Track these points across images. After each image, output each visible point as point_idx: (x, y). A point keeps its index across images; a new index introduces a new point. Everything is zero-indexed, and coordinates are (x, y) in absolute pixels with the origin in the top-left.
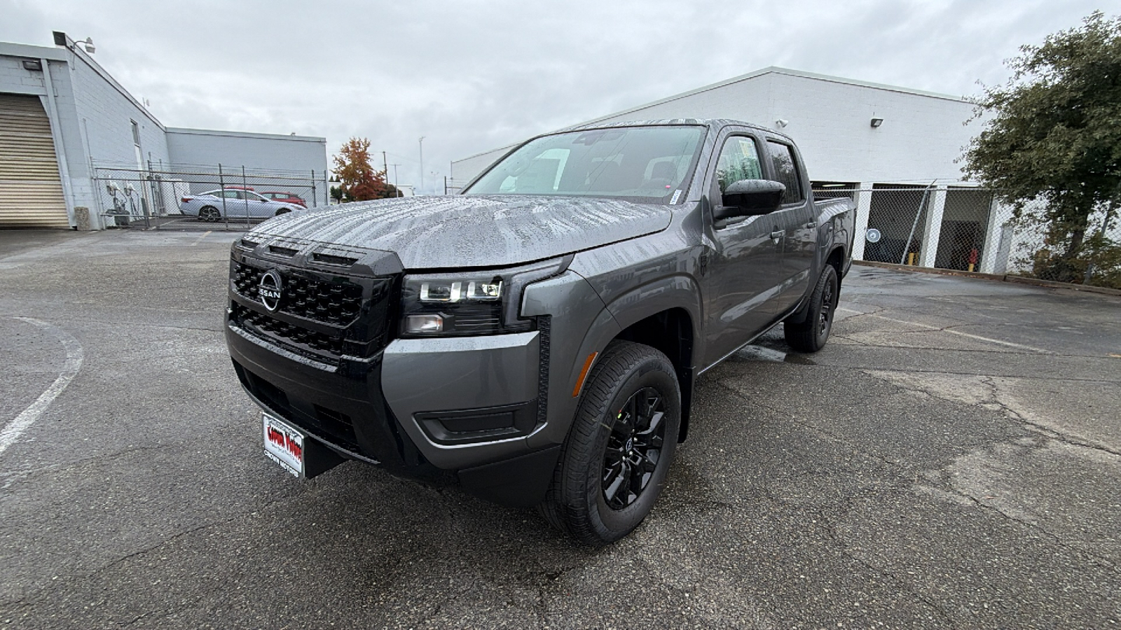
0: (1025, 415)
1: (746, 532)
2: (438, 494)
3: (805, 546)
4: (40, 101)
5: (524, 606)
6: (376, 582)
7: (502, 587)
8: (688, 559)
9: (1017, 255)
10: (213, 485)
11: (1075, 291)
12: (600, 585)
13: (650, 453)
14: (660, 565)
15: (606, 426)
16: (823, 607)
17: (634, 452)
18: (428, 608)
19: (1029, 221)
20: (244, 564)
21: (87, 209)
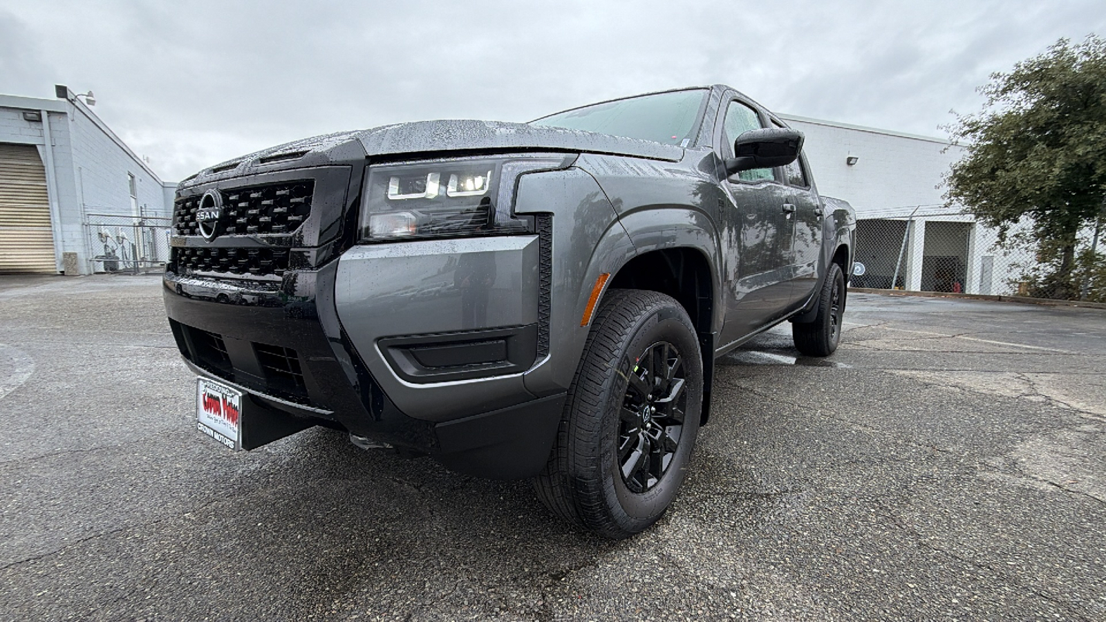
0: (1074, 404)
1: (793, 523)
2: (416, 491)
3: (870, 537)
4: (37, 151)
5: (522, 612)
6: (330, 587)
7: (493, 590)
8: (727, 554)
9: (1009, 275)
10: (145, 486)
11: (1074, 306)
12: (619, 585)
13: (670, 430)
14: (692, 561)
15: (622, 374)
16: (913, 606)
17: (653, 425)
18: (396, 616)
19: (1018, 241)
20: (162, 570)
21: (76, 254)
